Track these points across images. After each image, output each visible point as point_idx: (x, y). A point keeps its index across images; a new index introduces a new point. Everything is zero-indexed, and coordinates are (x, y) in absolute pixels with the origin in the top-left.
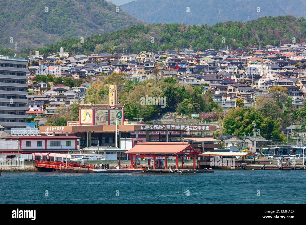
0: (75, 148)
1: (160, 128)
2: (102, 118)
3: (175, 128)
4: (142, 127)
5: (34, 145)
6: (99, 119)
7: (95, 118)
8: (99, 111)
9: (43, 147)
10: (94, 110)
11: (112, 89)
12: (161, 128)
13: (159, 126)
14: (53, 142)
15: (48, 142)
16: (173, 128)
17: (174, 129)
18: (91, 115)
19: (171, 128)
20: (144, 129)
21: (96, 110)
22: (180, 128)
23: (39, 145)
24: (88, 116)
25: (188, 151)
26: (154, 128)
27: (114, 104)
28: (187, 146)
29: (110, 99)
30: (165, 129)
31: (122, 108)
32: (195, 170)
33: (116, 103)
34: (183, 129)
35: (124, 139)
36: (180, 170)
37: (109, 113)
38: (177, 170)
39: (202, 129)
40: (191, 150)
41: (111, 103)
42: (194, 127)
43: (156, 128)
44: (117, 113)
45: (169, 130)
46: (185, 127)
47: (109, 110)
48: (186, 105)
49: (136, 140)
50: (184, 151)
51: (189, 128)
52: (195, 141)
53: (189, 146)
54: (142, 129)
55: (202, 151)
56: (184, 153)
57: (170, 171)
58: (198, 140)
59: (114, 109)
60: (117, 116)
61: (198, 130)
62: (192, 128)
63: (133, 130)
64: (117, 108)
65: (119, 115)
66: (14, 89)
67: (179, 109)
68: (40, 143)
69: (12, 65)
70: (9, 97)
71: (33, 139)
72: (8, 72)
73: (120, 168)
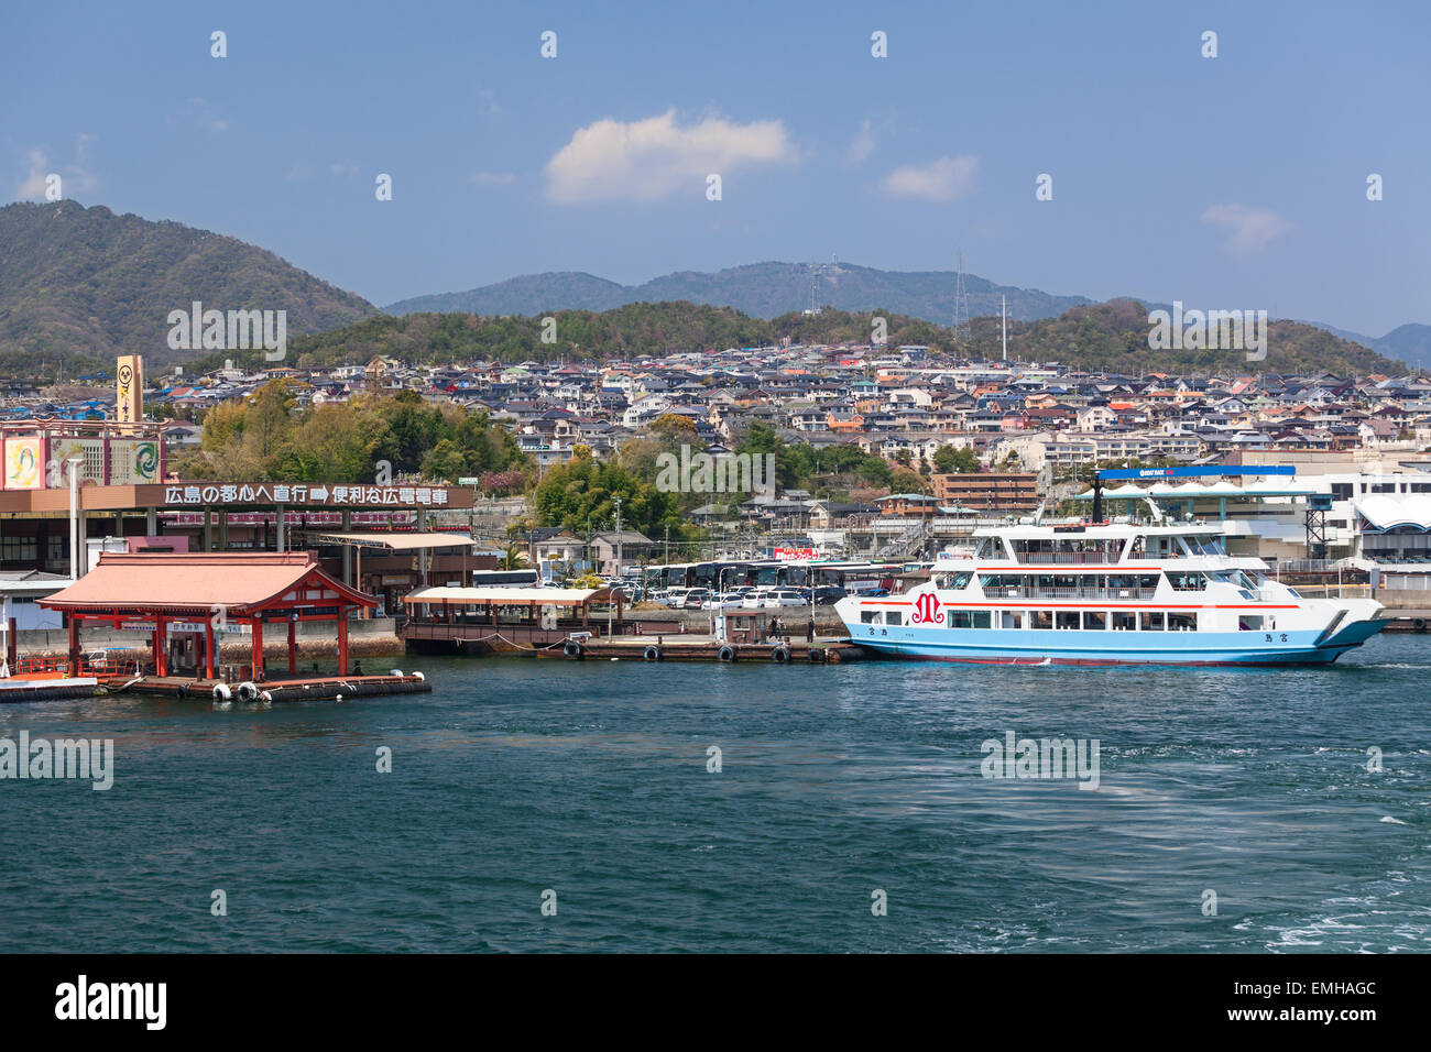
1: (248, 496)
3: (308, 495)
4: (171, 492)
8: (67, 445)
10: (47, 441)
11: (125, 370)
12: (252, 498)
13: (243, 490)
16: (299, 495)
17: (303, 500)
18: (37, 458)
19: (291, 496)
20: (180, 500)
21: (53, 441)
22: (331, 497)
24: (27, 461)
25: (312, 595)
26: (220, 498)
27: (131, 419)
28: (300, 572)
29: (120, 404)
30: (265, 502)
31: (156, 436)
32: (342, 681)
33: (138, 418)
34: (342, 499)
35: (101, 541)
36: (262, 689)
37: (108, 450)
38: (250, 685)
39: (418, 500)
40: (322, 588)
41: (121, 417)
42: (385, 491)
43: (230, 499)
44: (138, 453)
45: (287, 507)
46: (350, 495)
47: (107, 441)
48: (446, 454)
49: (146, 545)
50: (292, 596)
51: (367, 495)
52: (387, 546)
53: (312, 572)
54: (169, 500)
55: (418, 583)
56: (291, 602)
57: (219, 693)
58: (399, 542)
59: (129, 438)
60: (138, 464)
61: (401, 505)
62: (377, 497)
63: (133, 506)
64: (140, 435)
65: (146, 458)
67: (429, 464)
73: (11, 674)
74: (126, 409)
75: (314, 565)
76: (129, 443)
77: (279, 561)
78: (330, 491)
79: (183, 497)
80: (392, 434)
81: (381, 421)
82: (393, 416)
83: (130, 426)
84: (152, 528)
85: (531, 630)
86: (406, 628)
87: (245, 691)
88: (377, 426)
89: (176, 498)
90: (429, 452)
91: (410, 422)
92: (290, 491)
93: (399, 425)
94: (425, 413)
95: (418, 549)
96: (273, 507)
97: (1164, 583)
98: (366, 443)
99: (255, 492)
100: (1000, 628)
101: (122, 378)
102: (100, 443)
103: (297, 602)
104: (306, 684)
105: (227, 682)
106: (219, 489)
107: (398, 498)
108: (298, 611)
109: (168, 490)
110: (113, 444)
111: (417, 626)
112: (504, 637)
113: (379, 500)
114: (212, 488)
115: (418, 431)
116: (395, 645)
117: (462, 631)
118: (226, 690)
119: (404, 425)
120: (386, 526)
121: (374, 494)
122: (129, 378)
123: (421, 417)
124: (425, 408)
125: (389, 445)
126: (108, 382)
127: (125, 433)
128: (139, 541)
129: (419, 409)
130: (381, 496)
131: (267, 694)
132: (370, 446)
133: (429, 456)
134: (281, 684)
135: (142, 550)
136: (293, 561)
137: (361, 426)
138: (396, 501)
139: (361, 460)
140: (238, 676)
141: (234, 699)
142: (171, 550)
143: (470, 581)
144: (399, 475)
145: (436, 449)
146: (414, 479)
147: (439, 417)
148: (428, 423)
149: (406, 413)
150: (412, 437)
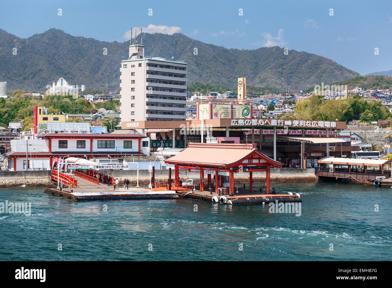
0: (137, 150)
1: (262, 123)
2: (223, 114)
3: (284, 123)
4: (233, 122)
5: (72, 145)
6: (219, 115)
7: (213, 115)
8: (218, 107)
9: (87, 149)
10: (211, 105)
11: (240, 82)
12: (263, 124)
13: (260, 121)
14: (104, 142)
15: (95, 142)
16: (281, 123)
17: (282, 125)
18: (208, 111)
19: (278, 124)
20: (237, 124)
21: (214, 105)
22: (292, 124)
23: (80, 146)
24: (205, 112)
25: (255, 161)
26: (251, 124)
27: (242, 98)
28: (249, 152)
29: (239, 93)
30: (268, 126)
31: (249, 104)
32: (265, 196)
33: (244, 98)
34: (296, 125)
35: (210, 138)
36: (229, 199)
37: (232, 109)
38: (224, 197)
39: (325, 126)
40: (259, 158)
41: (239, 98)
42: (313, 122)
43: (255, 124)
44: (243, 110)
45: (277, 127)
46: (299, 123)
47: (232, 106)
48: (368, 114)
49: (224, 140)
50: (246, 161)
51: (306, 124)
52: (312, 142)
53: (254, 152)
54: (233, 125)
55: (325, 156)
56: (245, 164)
57: (214, 200)
58: (316, 141)
60: (243, 113)
61: (319, 128)
62: (310, 124)
63: (219, 126)
64: (244, 104)
65: (245, 111)
66: (171, 90)
67: (362, 117)
68: (81, 144)
69: (168, 67)
70: (165, 97)
71: (69, 137)
72: (164, 74)
73: (153, 187)
74: (240, 95)
75: (254, 149)
76: (240, 106)
77: (242, 147)
78: (292, 122)
79: (238, 123)
80: (351, 108)
81: (348, 104)
82: (352, 103)
83: (242, 101)
84: (228, 134)
85: (363, 175)
86: (319, 172)
87: (222, 200)
88: (346, 105)
89: (235, 124)
90: (362, 114)
91: (357, 104)
92: (277, 122)
93: (354, 105)
94: (361, 102)
95: (326, 144)
96: (272, 128)
98: (343, 111)
99: (265, 122)
101: (239, 85)
102: (230, 106)
103: (248, 164)
104: (248, 197)
105: (218, 195)
106: (251, 121)
107: (318, 125)
108: (248, 167)
109: (232, 121)
110: (234, 106)
111: (322, 171)
112: (353, 177)
113: (310, 126)
114: (248, 120)
115: (359, 107)
116: (315, 178)
117: (338, 174)
118: (216, 198)
119: (355, 105)
120: (319, 135)
121: (308, 123)
122: (241, 85)
123: (360, 103)
124: (361, 100)
125: (350, 111)
126: (279, 94)
127: (240, 103)
128: (222, 139)
129: (360, 101)
130: (311, 124)
131: (230, 202)
132: (344, 112)
133: (362, 115)
134: (237, 197)
135: (222, 142)
136: (248, 147)
137: (341, 106)
138: (317, 126)
139: (341, 116)
141: (218, 203)
142: (233, 142)
143: (349, 155)
144: (353, 121)
145: (364, 113)
146: (357, 122)
147: (366, 103)
148: (363, 105)
149: (355, 102)
150: (357, 109)
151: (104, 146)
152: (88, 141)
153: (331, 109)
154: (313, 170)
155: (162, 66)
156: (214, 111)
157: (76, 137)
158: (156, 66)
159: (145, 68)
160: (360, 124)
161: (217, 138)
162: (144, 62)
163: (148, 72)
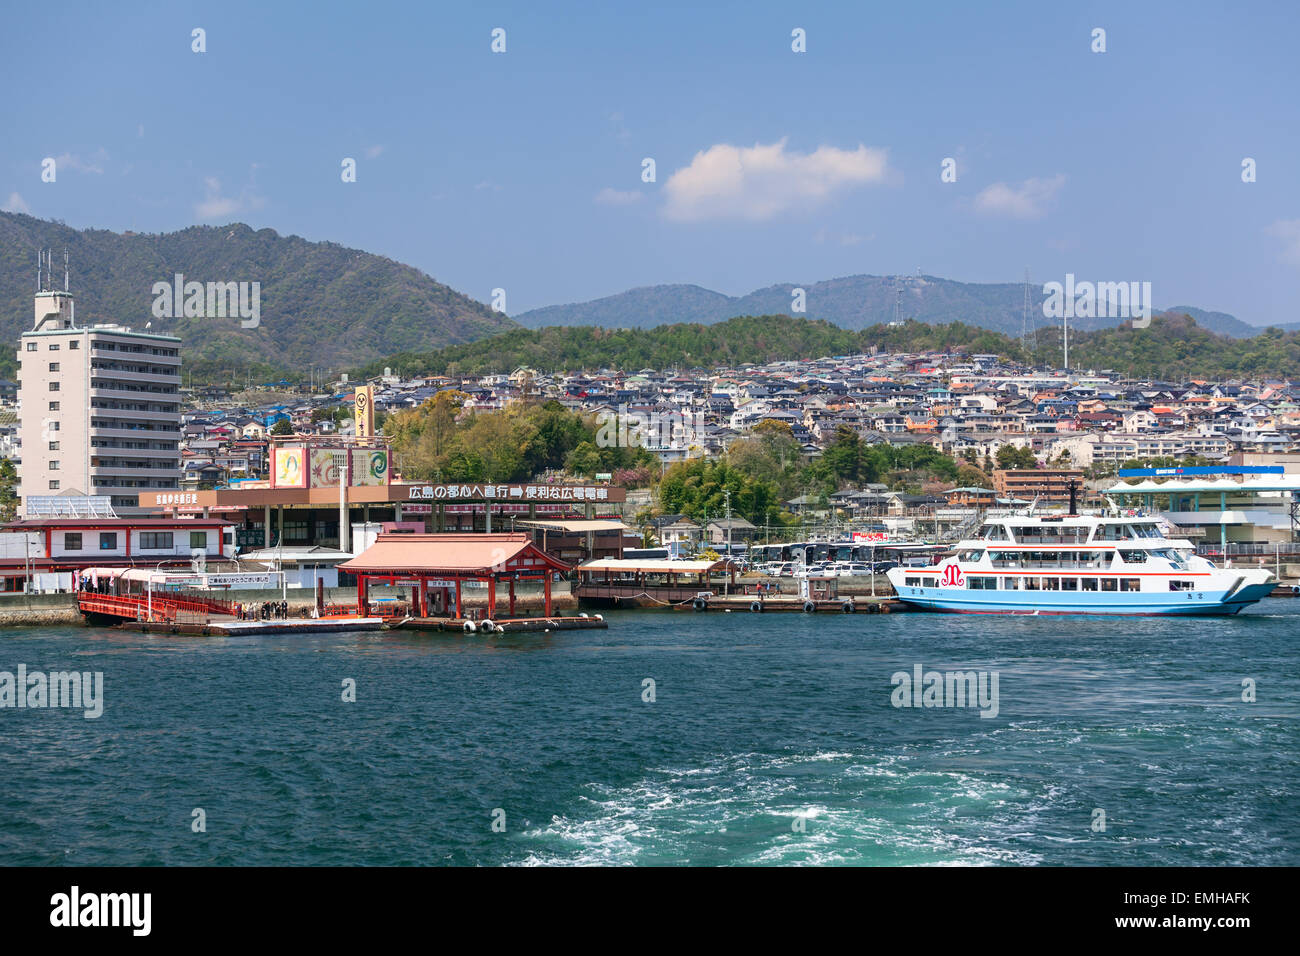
0: (216, 552)
1: (466, 494)
2: (331, 470)
3: (508, 492)
4: (413, 491)
5: (91, 544)
6: (323, 473)
7: (312, 472)
8: (322, 453)
9: (120, 551)
10: (308, 451)
11: (362, 397)
12: (469, 494)
13: (463, 489)
14: (152, 537)
15: (136, 536)
16: (503, 493)
17: (505, 496)
18: (300, 464)
19: (497, 493)
20: (419, 496)
21: (312, 451)
22: (525, 494)
23: (105, 545)
24: (292, 465)
25: (528, 562)
26: (447, 495)
27: (366, 434)
28: (520, 546)
29: (358, 422)
30: (479, 498)
31: (385, 447)
32: (549, 620)
33: (371, 433)
34: (532, 496)
35: (363, 525)
36: (497, 624)
37: (351, 457)
38: (488, 622)
39: (587, 496)
40: (534, 557)
41: (358, 432)
42: (563, 490)
43: (454, 496)
44: (372, 459)
45: (493, 501)
46: (538, 492)
47: (350, 451)
48: (585, 454)
49: (395, 529)
50: (514, 563)
51: (550, 492)
52: (566, 529)
53: (528, 547)
54: (412, 496)
55: (587, 557)
56: (514, 566)
57: (468, 627)
58: (574, 526)
59: (365, 448)
60: (372, 467)
61: (574, 500)
63: (387, 500)
64: (374, 446)
65: (378, 463)
66: (144, 406)
67: (571, 463)
68: (108, 541)
69: (138, 348)
70: (131, 425)
71: (87, 527)
72: (128, 366)
73: (321, 615)
74: (361, 426)
75: (529, 542)
76: (365, 452)
77: (505, 539)
78: (524, 490)
79: (421, 494)
80: (541, 437)
81: (532, 426)
82: (542, 422)
83: (365, 439)
84: (399, 515)
85: (669, 590)
86: (578, 589)
87: (485, 626)
88: (529, 430)
89: (417, 495)
90: (571, 452)
91: (555, 427)
92: (496, 490)
93: (547, 430)
94: (567, 420)
95: (585, 532)
96: (483, 501)
97: (1117, 557)
98: (519, 445)
99: (472, 490)
100: (1004, 590)
101: (359, 403)
102: (345, 452)
103: (518, 567)
104: (525, 622)
105: (472, 620)
106: (446, 488)
107: (573, 495)
108: (518, 573)
109: (411, 489)
110: (354, 452)
111: (586, 587)
112: (650, 595)
113: (558, 496)
114: (442, 488)
115: (562, 435)
116: (571, 601)
117: (619, 591)
118: (472, 625)
119: (551, 429)
120: (560, 514)
121: (555, 492)
122: (364, 403)
123: (564, 423)
124: (567, 416)
125: (538, 446)
126: (289, 388)
127: (361, 444)
128: (391, 526)
129: (563, 416)
130: (560, 493)
131: (500, 627)
132: (523, 447)
133: (571, 455)
134: (509, 622)
135: (392, 532)
136: (516, 539)
137: (515, 430)
138: (571, 497)
139: (516, 459)
140: (479, 616)
141: (478, 631)
142: (413, 532)
143: (618, 554)
144: (547, 471)
145: (577, 450)
146: (559, 474)
147: (579, 423)
148: (570, 428)
149: (552, 420)
150: (557, 440)
151: (152, 544)
152: (121, 536)
153: (488, 441)
154: (567, 584)
155: (124, 348)
156: (314, 464)
157: (101, 527)
158: (111, 346)
159: (86, 353)
160: (566, 480)
161: (383, 524)
162: (85, 338)
163: (96, 363)
